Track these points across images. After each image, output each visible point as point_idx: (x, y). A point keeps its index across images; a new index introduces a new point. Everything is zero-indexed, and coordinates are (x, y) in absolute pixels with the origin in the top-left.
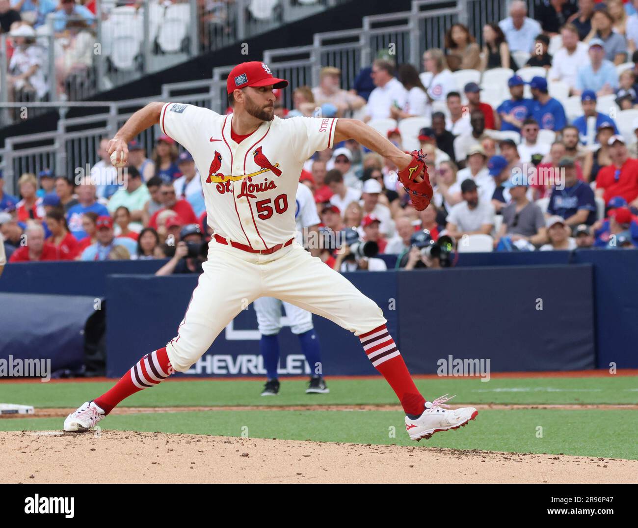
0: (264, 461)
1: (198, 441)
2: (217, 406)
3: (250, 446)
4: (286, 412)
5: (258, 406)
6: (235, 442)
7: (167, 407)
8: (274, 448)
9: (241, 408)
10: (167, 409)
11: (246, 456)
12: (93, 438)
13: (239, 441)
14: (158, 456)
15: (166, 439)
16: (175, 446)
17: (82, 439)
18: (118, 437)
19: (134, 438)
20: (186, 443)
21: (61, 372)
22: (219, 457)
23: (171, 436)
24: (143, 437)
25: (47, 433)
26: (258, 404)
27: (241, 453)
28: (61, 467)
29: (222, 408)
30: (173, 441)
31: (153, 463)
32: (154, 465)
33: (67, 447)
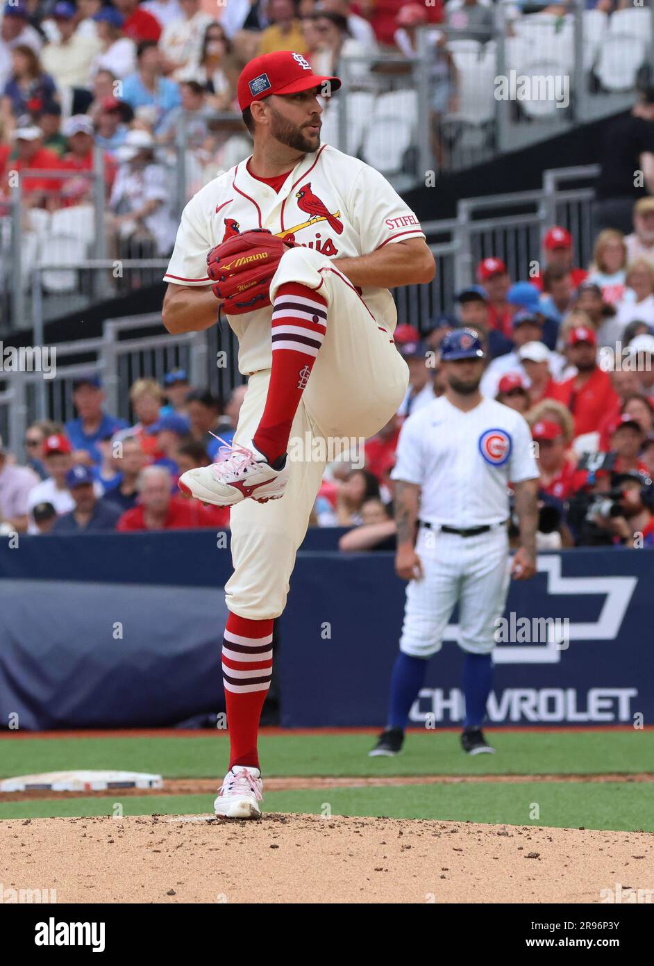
0: (565, 866)
1: (452, 832)
2: (474, 775)
3: (542, 841)
4: (592, 784)
5: (543, 775)
6: (515, 834)
7: (387, 776)
8: (582, 844)
9: (516, 778)
10: (389, 780)
11: (535, 857)
12: (274, 826)
13: (523, 832)
14: (385, 857)
15: (398, 829)
16: (414, 841)
17: (255, 828)
18: (316, 824)
19: (344, 828)
20: (433, 835)
21: (202, 718)
22: (490, 860)
23: (406, 823)
24: (358, 825)
25: (195, 819)
26: (544, 770)
27: (526, 852)
28: (220, 876)
29: (481, 779)
30: (411, 833)
31: (376, 870)
32: (379, 872)
33: (229, 842)
